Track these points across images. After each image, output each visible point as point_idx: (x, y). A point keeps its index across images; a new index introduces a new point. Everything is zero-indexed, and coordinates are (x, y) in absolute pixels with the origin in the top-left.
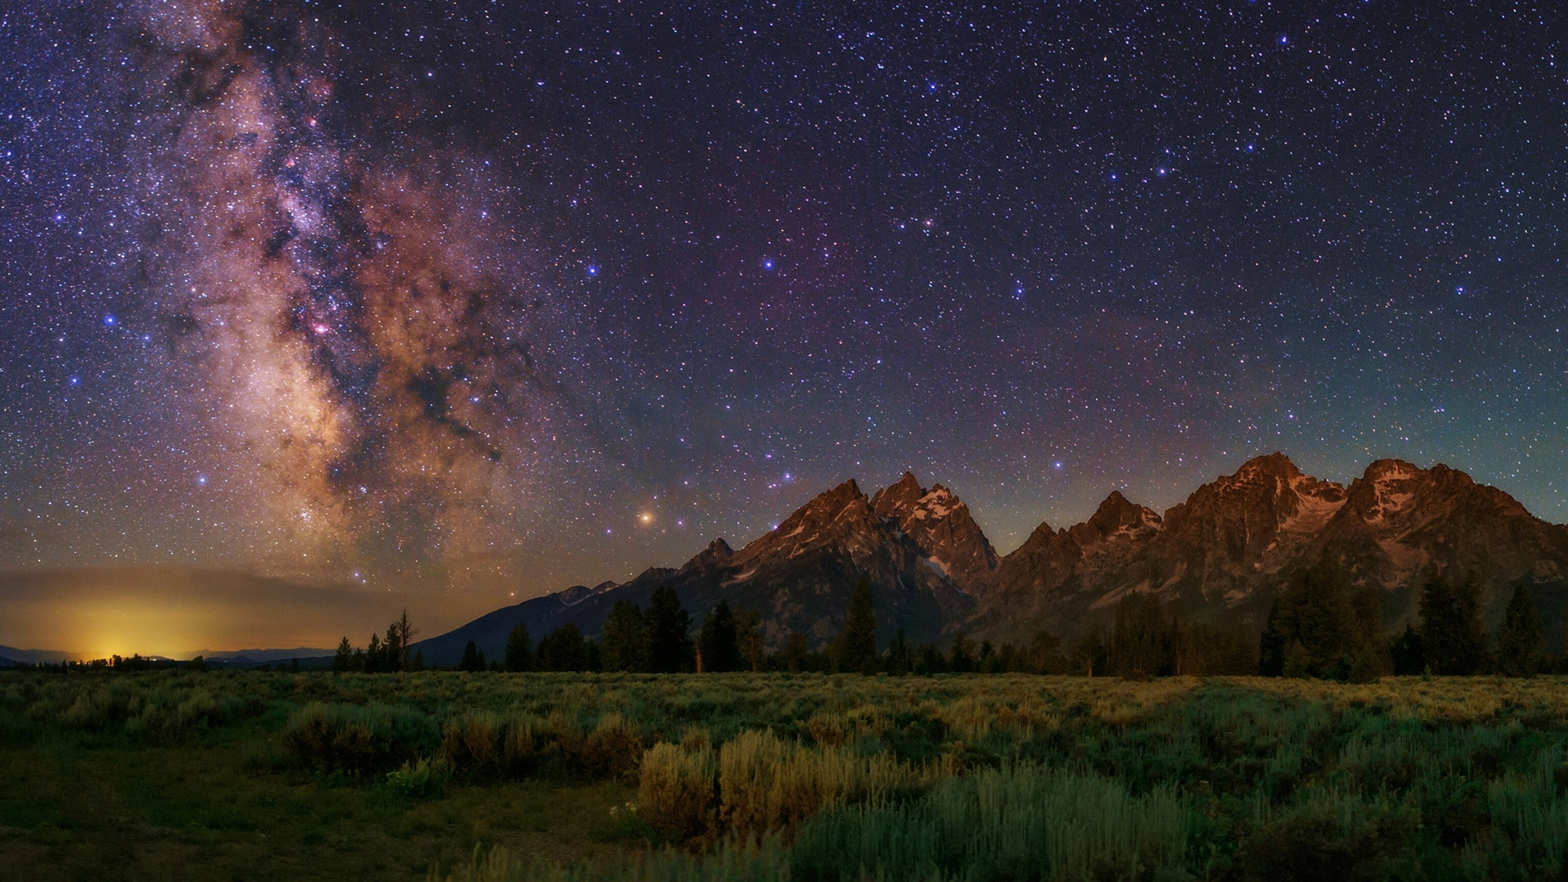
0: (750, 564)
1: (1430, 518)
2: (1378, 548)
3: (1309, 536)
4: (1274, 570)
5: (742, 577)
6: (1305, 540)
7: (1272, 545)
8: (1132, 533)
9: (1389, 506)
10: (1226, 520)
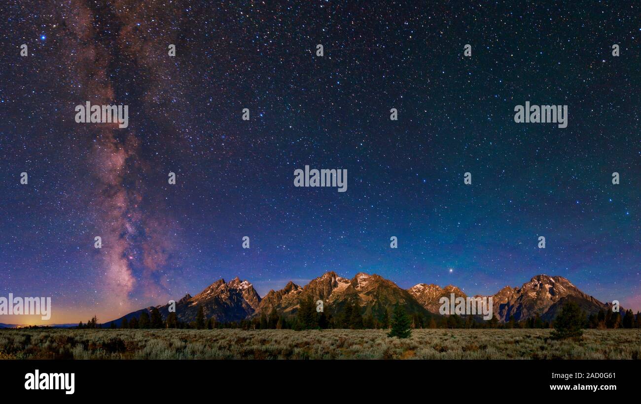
0: (196, 300)
1: (372, 288)
2: (359, 296)
3: (340, 293)
4: (331, 302)
5: (194, 304)
6: (340, 294)
7: (331, 295)
8: (295, 292)
9: (362, 285)
10: (319, 289)
